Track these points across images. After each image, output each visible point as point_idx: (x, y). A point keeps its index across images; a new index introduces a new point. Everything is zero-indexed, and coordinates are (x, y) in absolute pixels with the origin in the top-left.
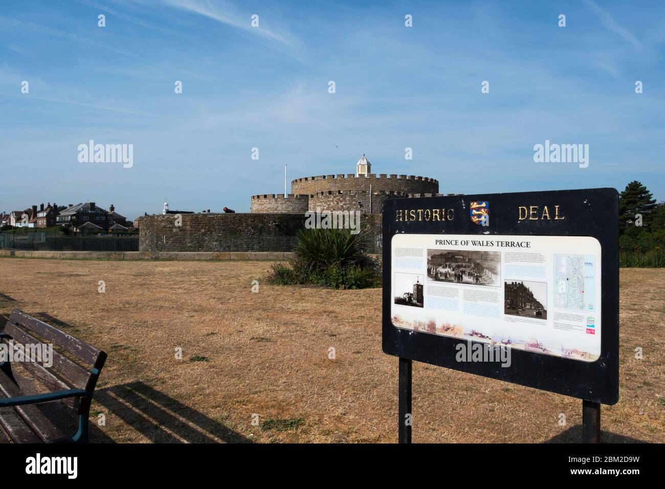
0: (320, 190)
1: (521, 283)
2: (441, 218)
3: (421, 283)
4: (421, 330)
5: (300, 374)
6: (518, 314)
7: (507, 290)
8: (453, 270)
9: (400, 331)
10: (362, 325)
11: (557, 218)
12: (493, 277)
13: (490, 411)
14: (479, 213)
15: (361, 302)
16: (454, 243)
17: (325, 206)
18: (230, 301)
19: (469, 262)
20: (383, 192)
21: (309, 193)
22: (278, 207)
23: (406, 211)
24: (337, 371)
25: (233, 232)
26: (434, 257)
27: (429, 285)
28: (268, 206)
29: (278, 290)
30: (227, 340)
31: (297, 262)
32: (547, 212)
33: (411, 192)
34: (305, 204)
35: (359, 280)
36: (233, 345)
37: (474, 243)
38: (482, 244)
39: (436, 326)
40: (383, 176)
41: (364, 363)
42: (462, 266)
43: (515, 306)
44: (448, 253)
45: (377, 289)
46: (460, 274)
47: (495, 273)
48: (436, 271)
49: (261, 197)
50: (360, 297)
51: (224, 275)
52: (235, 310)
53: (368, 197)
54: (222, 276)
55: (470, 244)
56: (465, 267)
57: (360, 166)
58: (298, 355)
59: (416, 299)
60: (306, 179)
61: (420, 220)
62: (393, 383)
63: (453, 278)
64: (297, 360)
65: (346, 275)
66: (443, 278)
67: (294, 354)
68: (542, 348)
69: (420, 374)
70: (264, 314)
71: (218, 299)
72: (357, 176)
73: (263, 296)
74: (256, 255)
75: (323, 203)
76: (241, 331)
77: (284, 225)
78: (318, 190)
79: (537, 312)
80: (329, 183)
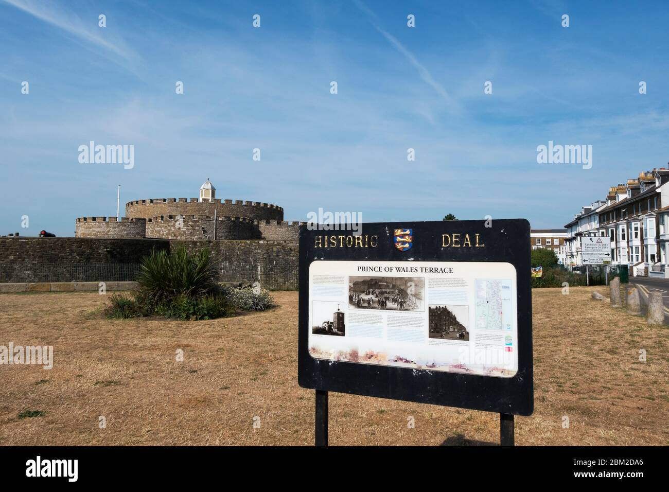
0: (159, 214)
1: (444, 307)
2: (364, 244)
3: (342, 311)
4: (342, 359)
5: (165, 419)
6: (442, 337)
7: (431, 314)
8: (377, 297)
9: (318, 362)
10: (223, 358)
11: (477, 246)
12: (418, 302)
13: (372, 434)
14: (403, 240)
15: (217, 333)
16: (377, 269)
17: (165, 231)
18: (59, 340)
19: (392, 288)
20: (228, 218)
21: (147, 217)
22: (109, 231)
23: (326, 237)
24: (207, 410)
25: (52, 260)
26: (356, 284)
27: (350, 312)
28: (97, 230)
29: (118, 325)
30: (64, 388)
31: (140, 293)
32: (468, 239)
33: (256, 219)
34: (141, 228)
35: (212, 309)
36: (73, 393)
37: (398, 270)
38: (406, 271)
39: (359, 355)
40: (229, 201)
41: (234, 399)
42: (386, 292)
43: (439, 330)
44: (372, 279)
45: (232, 318)
46: (384, 300)
47: (419, 299)
48: (358, 298)
49: (88, 220)
50: (214, 328)
51: (45, 309)
52: (68, 351)
53: (213, 223)
54: (42, 311)
55: (394, 270)
56: (389, 293)
57: (204, 190)
58: (158, 398)
59: (337, 327)
60: (144, 201)
61: (341, 246)
62: (270, 417)
63: (376, 305)
64: (158, 403)
65: (197, 305)
66: (366, 305)
67: (153, 397)
68: (465, 369)
69: (296, 405)
70: (106, 354)
71: (42, 338)
72: (201, 200)
73: (101, 332)
74: (83, 285)
75: (163, 228)
76: (81, 376)
77: (117, 252)
78: (157, 213)
79: (460, 335)
80: (169, 206)
